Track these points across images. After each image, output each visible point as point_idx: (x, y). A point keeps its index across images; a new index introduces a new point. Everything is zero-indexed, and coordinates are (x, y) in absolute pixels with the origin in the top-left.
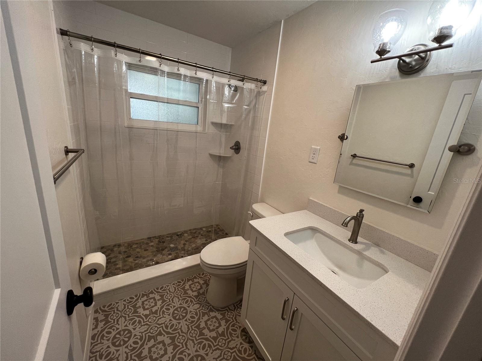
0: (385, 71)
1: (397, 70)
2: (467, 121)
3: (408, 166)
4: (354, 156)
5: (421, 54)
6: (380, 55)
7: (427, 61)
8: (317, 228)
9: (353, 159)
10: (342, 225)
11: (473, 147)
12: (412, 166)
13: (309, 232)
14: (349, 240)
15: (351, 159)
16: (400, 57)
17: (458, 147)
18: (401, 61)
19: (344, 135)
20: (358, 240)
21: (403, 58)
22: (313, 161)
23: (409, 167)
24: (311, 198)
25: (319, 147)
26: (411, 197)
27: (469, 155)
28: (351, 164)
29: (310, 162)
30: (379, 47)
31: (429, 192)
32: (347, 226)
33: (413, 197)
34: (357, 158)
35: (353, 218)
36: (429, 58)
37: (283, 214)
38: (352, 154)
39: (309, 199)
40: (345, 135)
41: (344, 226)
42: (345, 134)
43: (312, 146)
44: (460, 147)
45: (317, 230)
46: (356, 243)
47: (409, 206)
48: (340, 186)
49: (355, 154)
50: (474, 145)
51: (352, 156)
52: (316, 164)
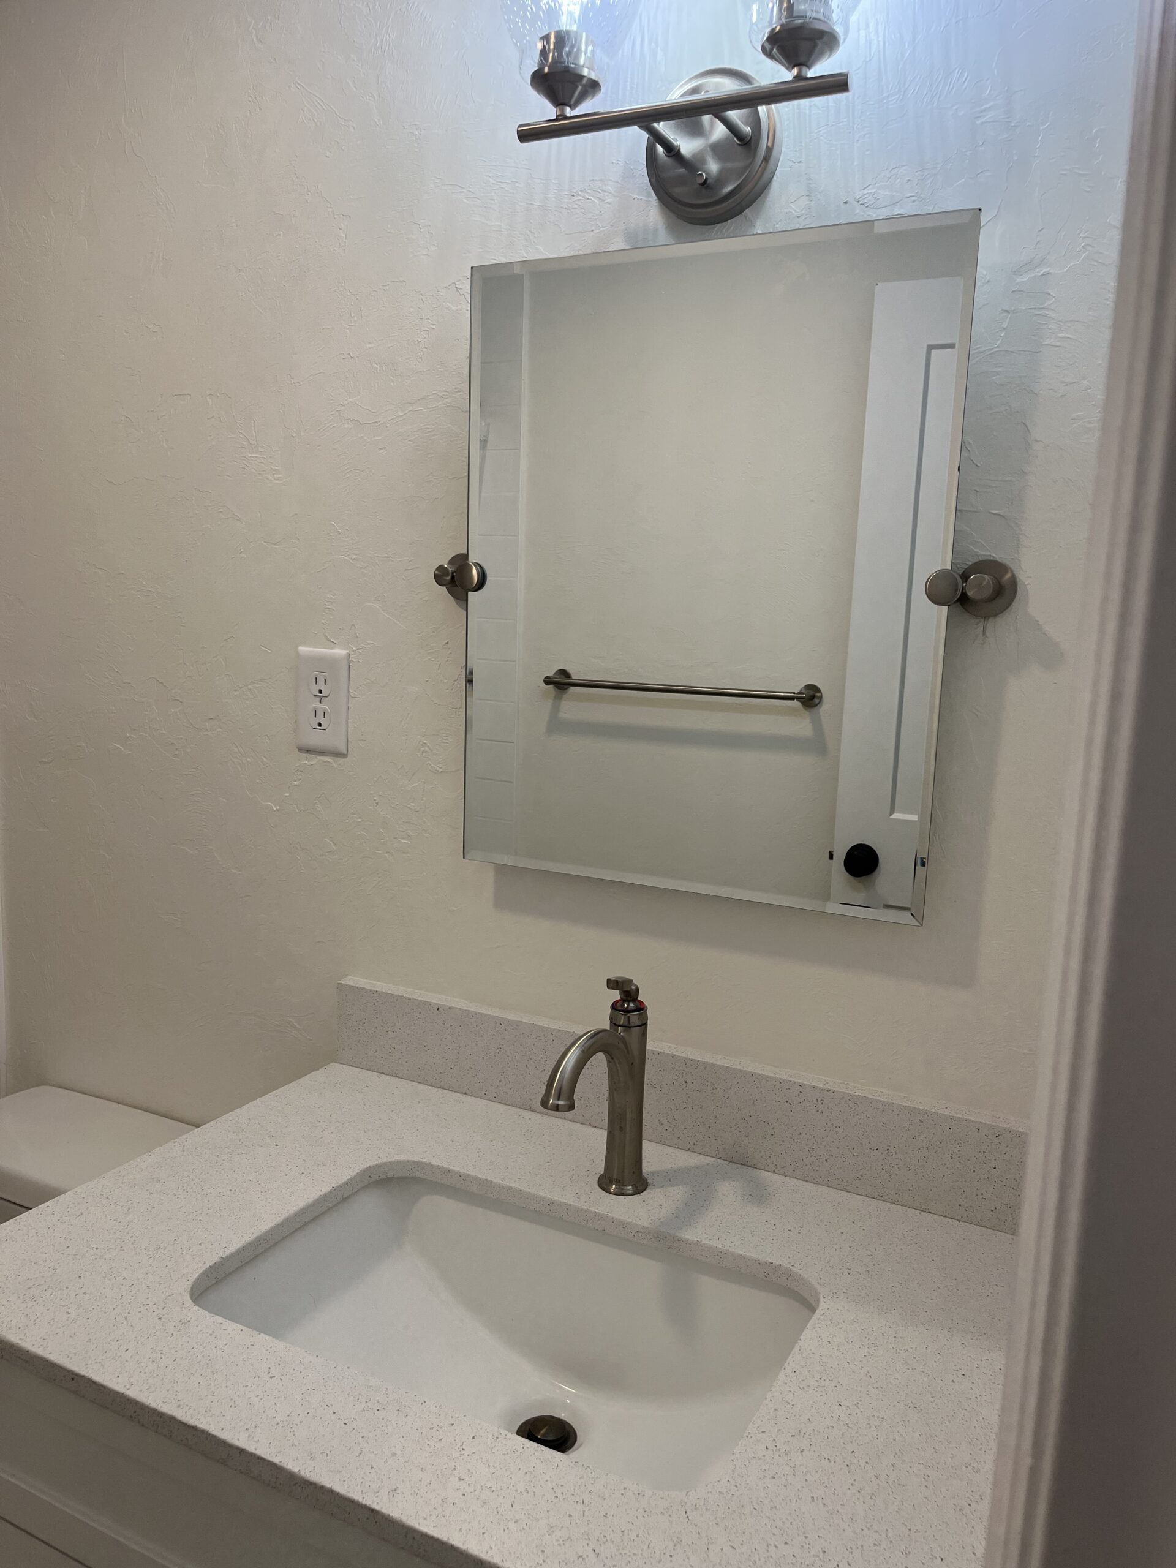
0: (596, 201)
1: (649, 195)
2: (965, 454)
3: (798, 699)
4: (561, 682)
5: (734, 115)
6: (558, 100)
7: (766, 159)
8: (418, 1164)
9: (558, 698)
10: (544, 1103)
11: (1009, 575)
12: (810, 698)
13: (370, 1206)
14: (604, 1183)
15: (549, 703)
16: (645, 119)
17: (959, 580)
18: (660, 149)
19: (461, 562)
20: (647, 1167)
21: (661, 127)
22: (316, 739)
23: (803, 703)
24: (350, 981)
25: (339, 652)
26: (831, 857)
27: (1001, 612)
28: (556, 725)
29: (308, 751)
30: (544, 53)
31: (895, 816)
32: (571, 1107)
33: (841, 854)
34: (572, 689)
35: (597, 1043)
36: (769, 144)
37: (198, 1126)
38: (551, 674)
39: (341, 987)
40: (472, 559)
41: (557, 1108)
42: (465, 557)
43: (303, 649)
44: (965, 577)
45: (418, 1180)
46: (640, 1185)
47: (833, 908)
48: (500, 869)
49: (564, 673)
50: (1011, 566)
51: (548, 681)
52: (341, 761)
